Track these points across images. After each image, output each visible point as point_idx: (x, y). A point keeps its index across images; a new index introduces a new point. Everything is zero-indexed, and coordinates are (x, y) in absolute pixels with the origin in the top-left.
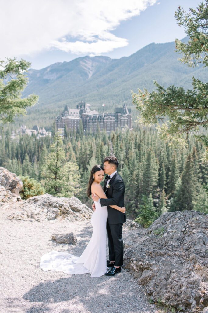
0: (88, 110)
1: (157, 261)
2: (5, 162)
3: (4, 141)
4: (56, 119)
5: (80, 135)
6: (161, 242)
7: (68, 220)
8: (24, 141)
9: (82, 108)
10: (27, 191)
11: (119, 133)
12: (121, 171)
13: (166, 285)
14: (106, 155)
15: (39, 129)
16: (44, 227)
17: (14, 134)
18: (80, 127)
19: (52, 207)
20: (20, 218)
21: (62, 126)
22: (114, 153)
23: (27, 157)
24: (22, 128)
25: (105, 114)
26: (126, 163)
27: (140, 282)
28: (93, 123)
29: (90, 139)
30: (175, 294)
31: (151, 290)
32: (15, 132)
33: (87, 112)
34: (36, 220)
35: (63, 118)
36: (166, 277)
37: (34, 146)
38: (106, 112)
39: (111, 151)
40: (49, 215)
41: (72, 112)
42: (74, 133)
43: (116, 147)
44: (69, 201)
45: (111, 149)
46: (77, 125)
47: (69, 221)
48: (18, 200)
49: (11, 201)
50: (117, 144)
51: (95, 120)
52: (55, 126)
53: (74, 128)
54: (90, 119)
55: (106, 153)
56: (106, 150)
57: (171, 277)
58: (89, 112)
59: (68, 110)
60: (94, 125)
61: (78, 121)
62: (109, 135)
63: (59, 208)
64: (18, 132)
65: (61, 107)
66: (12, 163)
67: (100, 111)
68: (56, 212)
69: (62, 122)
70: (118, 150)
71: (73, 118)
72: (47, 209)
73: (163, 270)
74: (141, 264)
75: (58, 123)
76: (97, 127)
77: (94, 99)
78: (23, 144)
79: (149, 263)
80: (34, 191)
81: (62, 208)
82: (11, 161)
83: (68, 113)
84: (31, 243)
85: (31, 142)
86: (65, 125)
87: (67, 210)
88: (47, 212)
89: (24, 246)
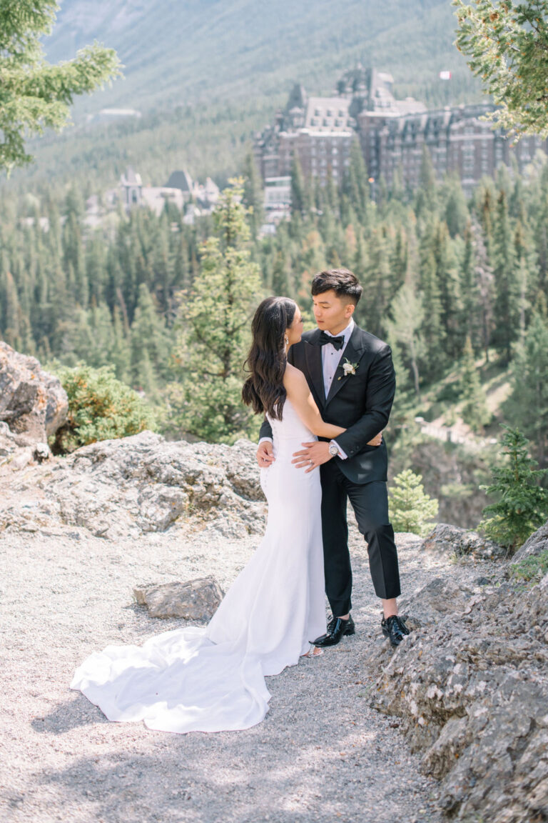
0: (385, 97)
1: (491, 686)
2: (64, 321)
3: (59, 237)
4: (259, 140)
5: (354, 200)
6: (526, 610)
7: (217, 532)
8: (135, 235)
9: (359, 90)
10: (87, 425)
11: (512, 184)
12: (522, 340)
13: (511, 776)
14: (461, 277)
15: (193, 184)
16: (119, 557)
17: (95, 209)
18: (353, 168)
19: (157, 481)
20: (31, 525)
21: (280, 167)
22: (491, 269)
23: (148, 299)
24: (126, 184)
25: (452, 110)
26: (540, 306)
27: (429, 765)
28: (405, 152)
29: (395, 213)
30: (535, 811)
31: (452, 796)
32: (100, 202)
33: (381, 106)
34: (94, 532)
35: (284, 134)
36: (514, 747)
37: (175, 253)
38: (459, 103)
39: (478, 258)
40: (144, 512)
41: (319, 108)
42: (330, 196)
43: (497, 241)
44: (225, 458)
45: (477, 253)
46: (341, 161)
47: (223, 534)
48: (38, 457)
49: (8, 462)
50: (502, 231)
51: (414, 136)
52: (256, 168)
53: (329, 173)
54: (392, 136)
55: (460, 268)
56: (457, 255)
57: (531, 746)
58: (389, 106)
59: (305, 101)
60: (408, 160)
61: (347, 144)
62: (471, 197)
63: (185, 485)
64: (111, 198)
65: (278, 92)
66: (92, 322)
67: (431, 99)
68: (173, 500)
69: (283, 153)
70: (505, 256)
71: (326, 133)
72: (140, 491)
73: (503, 718)
74: (436, 696)
75: (266, 158)
76: (423, 167)
77: (406, 54)
78: (133, 245)
79: (464, 690)
80: (112, 424)
81: (198, 485)
82: (84, 315)
83: (305, 116)
84: (53, 617)
85: (164, 237)
86: (292, 164)
87: (215, 493)
88: (140, 503)
89: (22, 627)
